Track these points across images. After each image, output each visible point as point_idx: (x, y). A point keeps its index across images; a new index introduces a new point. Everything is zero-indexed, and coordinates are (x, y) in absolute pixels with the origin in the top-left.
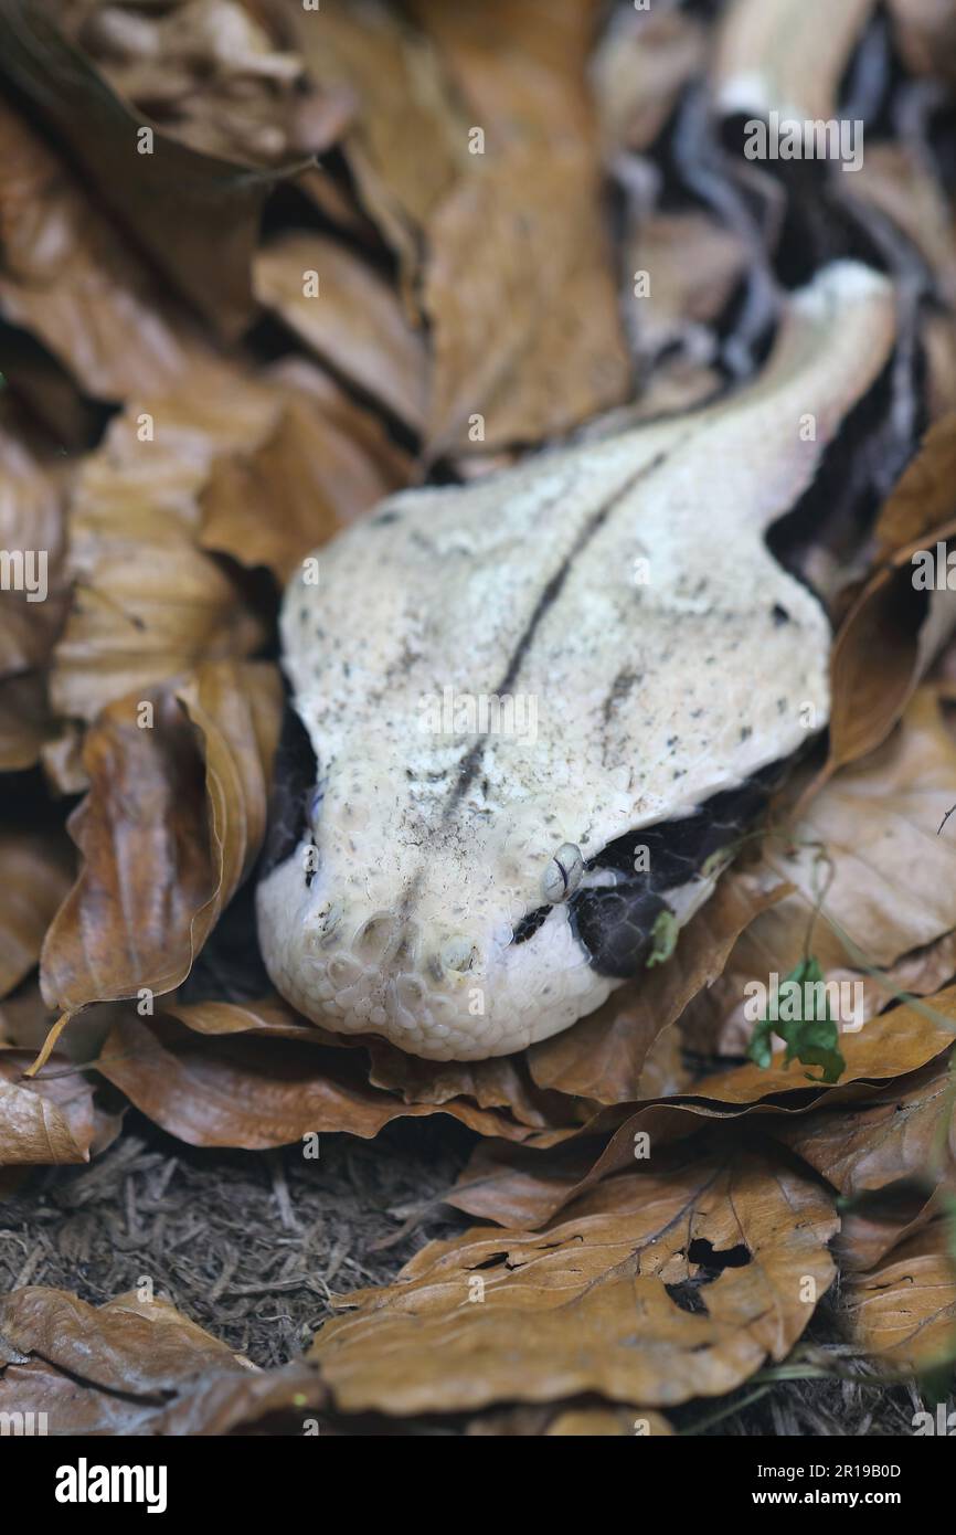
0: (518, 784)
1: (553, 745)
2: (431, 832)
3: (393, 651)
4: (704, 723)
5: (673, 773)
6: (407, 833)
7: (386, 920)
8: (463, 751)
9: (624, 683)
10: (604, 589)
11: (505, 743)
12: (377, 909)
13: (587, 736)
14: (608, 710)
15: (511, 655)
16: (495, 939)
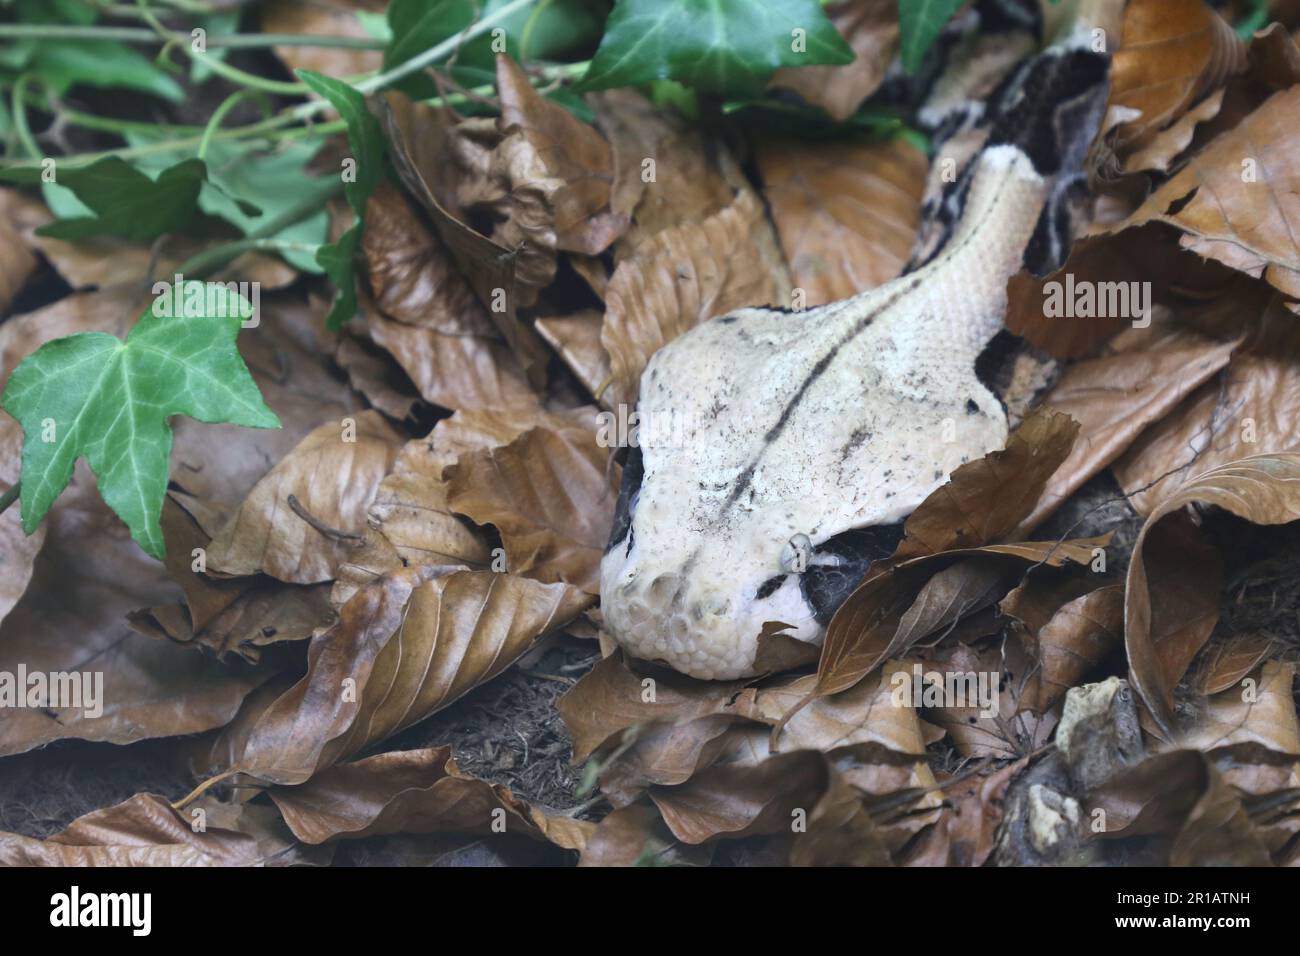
0: (775, 493)
1: (804, 468)
2: (710, 523)
3: (708, 402)
4: (910, 465)
5: (885, 494)
6: (695, 524)
7: (669, 579)
8: (741, 470)
9: (858, 437)
10: (858, 369)
11: (770, 466)
12: (665, 571)
13: (828, 465)
14: (846, 452)
15: (785, 408)
16: (743, 595)
